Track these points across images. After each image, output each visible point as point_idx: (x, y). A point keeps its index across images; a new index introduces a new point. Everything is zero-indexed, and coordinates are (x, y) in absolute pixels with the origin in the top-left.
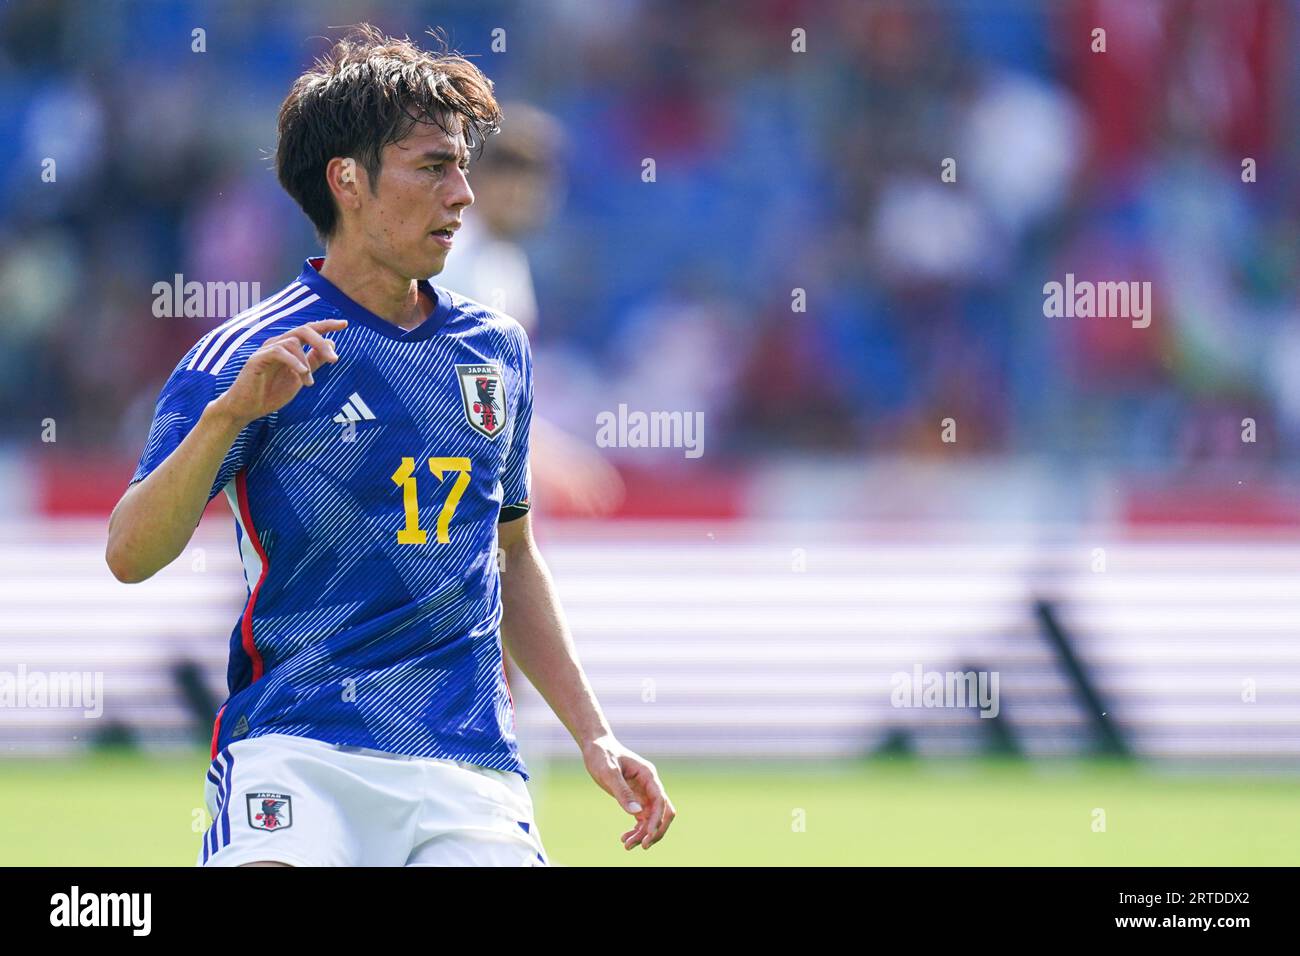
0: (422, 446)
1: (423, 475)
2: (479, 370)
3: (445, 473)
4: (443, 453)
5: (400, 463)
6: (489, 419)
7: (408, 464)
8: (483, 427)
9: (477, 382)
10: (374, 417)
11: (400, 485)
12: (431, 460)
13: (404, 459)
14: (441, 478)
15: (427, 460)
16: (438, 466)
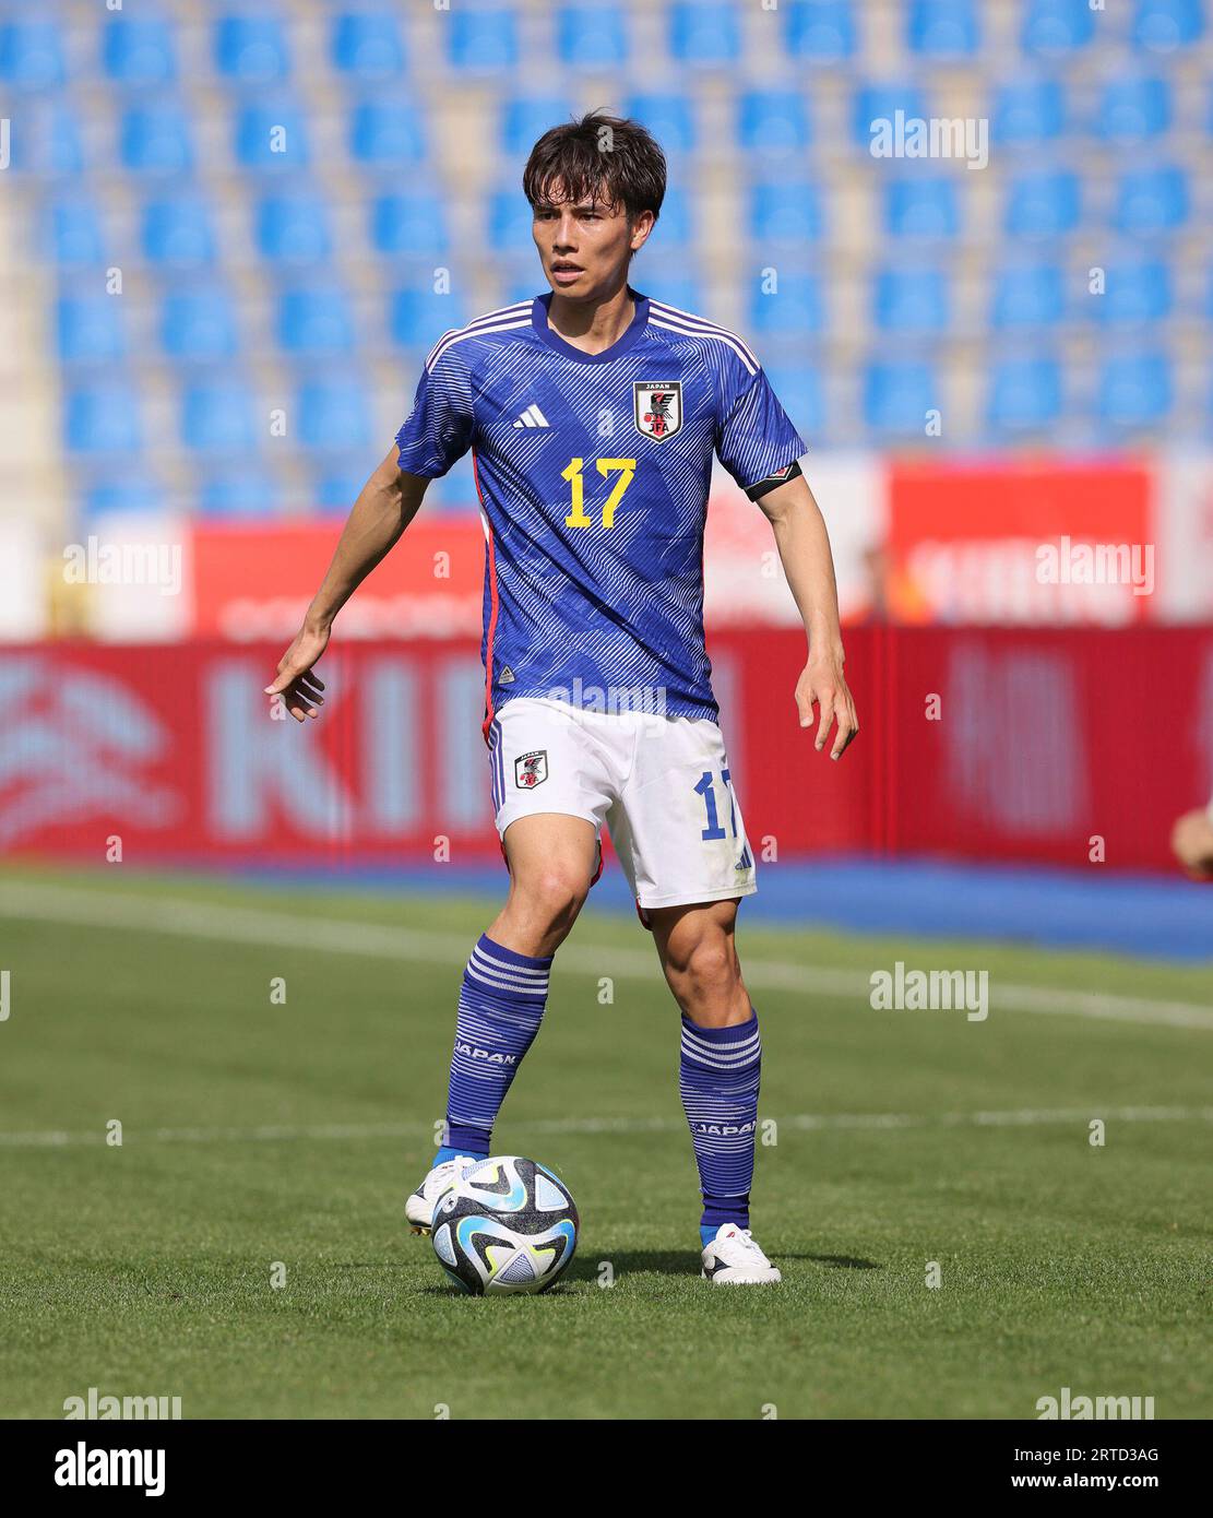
0: (593, 448)
1: (590, 474)
2: (657, 386)
3: (609, 472)
4: (611, 455)
5: (569, 462)
6: (659, 426)
7: (577, 463)
8: (652, 433)
9: (652, 397)
10: (547, 425)
11: (568, 480)
12: (598, 461)
13: (573, 460)
14: (605, 474)
15: (595, 461)
16: (604, 466)
